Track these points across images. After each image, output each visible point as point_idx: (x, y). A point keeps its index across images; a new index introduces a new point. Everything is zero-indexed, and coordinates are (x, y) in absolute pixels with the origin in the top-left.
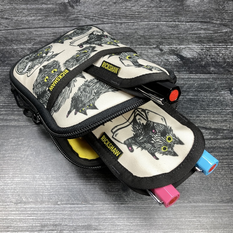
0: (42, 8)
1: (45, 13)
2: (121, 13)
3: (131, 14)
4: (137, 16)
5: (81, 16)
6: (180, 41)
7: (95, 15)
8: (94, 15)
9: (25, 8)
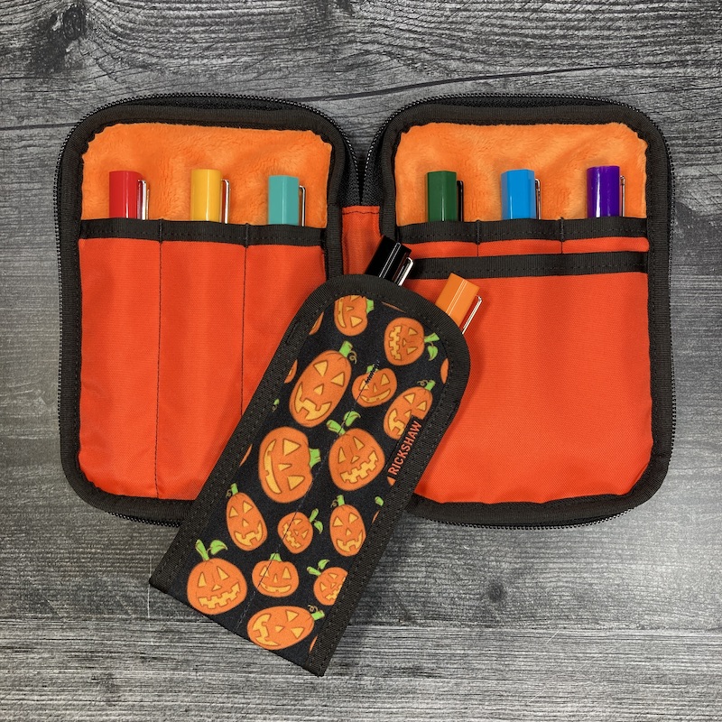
0: (248, 15)
1: (259, 39)
2: (506, 30)
3: (541, 37)
4: (559, 42)
5: (376, 46)
6: (687, 149)
7: (423, 41)
8: (420, 45)
9: (195, 17)
